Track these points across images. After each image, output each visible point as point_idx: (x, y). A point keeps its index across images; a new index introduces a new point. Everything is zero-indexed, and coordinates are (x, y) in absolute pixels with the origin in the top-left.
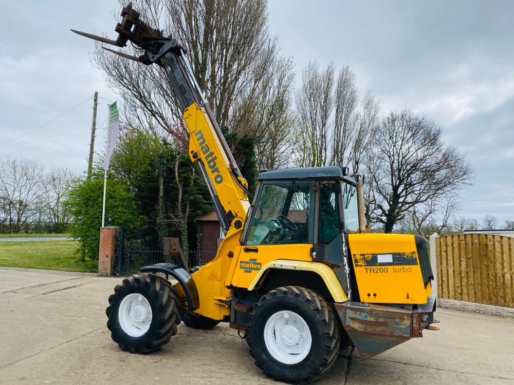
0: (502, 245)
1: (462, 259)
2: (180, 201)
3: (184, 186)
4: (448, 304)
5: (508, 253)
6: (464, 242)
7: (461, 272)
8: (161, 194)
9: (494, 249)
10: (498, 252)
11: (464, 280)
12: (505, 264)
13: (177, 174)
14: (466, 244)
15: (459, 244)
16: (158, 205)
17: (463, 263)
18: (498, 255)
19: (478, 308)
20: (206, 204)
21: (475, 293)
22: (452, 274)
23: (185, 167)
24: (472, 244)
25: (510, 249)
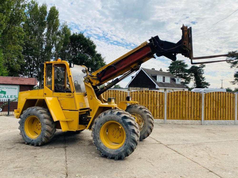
5: (122, 97)
14: (108, 94)
18: (119, 98)
25: (123, 96)
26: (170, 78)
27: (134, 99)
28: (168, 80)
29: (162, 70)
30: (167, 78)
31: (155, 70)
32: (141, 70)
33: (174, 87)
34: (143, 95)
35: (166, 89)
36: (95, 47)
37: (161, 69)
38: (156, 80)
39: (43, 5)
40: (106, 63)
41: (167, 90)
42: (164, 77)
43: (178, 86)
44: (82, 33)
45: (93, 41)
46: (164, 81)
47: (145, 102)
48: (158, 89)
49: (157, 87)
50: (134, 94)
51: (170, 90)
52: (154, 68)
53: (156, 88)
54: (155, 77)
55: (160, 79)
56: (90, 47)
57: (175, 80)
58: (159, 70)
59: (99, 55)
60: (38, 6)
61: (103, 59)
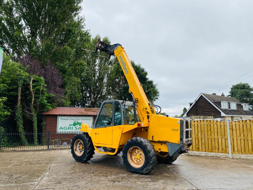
0: (217, 125)
1: (199, 132)
2: (33, 102)
3: (36, 93)
4: (192, 154)
6: (200, 124)
7: (198, 138)
8: (19, 98)
9: (214, 126)
10: (216, 128)
11: (200, 141)
12: (219, 134)
13: (31, 86)
14: (201, 125)
15: (198, 125)
16: (17, 104)
17: (200, 134)
18: (216, 130)
19: (206, 154)
20: (48, 106)
21: (205, 147)
22: (194, 139)
23: (36, 82)
24: (204, 125)
25: (221, 127)
26: (236, 103)
27: (236, 130)
28: (234, 106)
29: (224, 95)
30: (232, 104)
31: (216, 95)
32: (201, 96)
33: (242, 114)
34: (247, 125)
35: (233, 116)
36: (146, 74)
37: (223, 93)
38: (221, 107)
39: (97, 37)
40: (157, 91)
41: (235, 118)
42: (229, 103)
43: (247, 113)
44: (133, 61)
45: (144, 69)
46: (229, 108)
47: (250, 133)
48: (223, 117)
49: (223, 114)
50: (236, 125)
51: (237, 118)
52: (215, 93)
53: (222, 116)
54: (219, 104)
55: (224, 105)
56: (141, 75)
57: (242, 106)
58: (221, 96)
59: (151, 82)
60: (91, 38)
61: (155, 86)
